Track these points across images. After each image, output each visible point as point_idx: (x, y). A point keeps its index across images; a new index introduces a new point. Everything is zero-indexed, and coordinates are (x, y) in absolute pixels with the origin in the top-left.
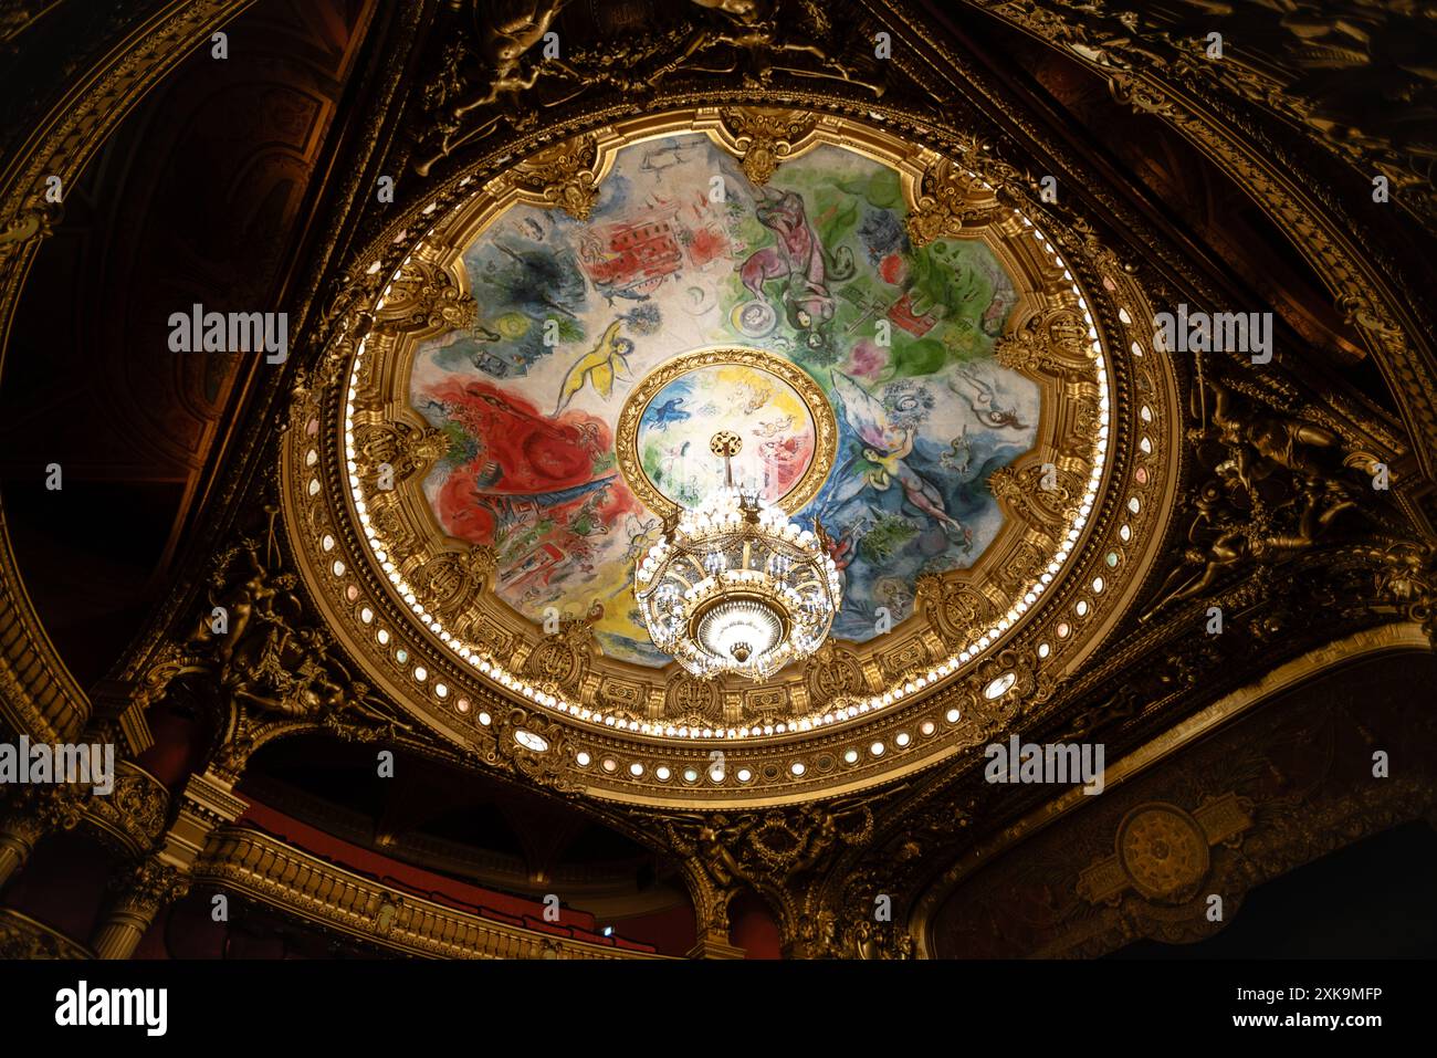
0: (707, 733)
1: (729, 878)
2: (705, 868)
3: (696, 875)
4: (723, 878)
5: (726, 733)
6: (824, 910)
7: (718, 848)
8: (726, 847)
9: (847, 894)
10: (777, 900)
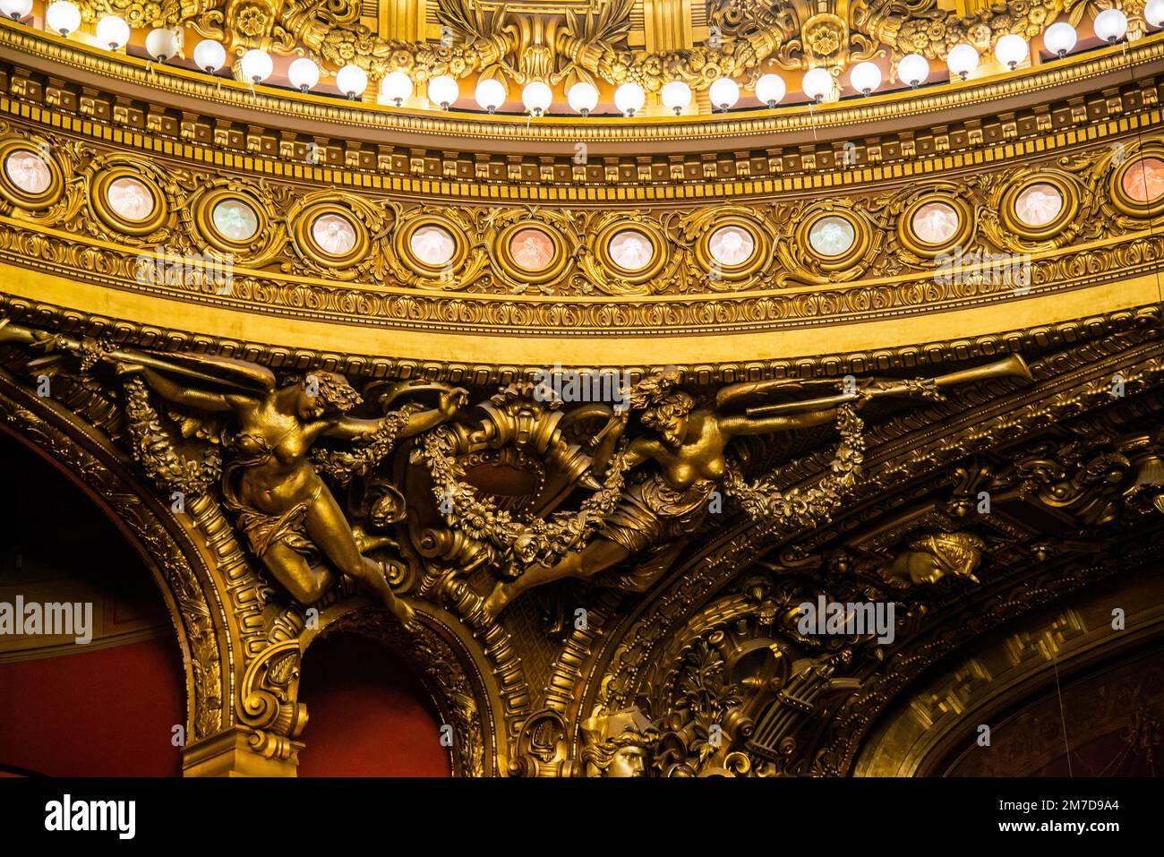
0: (304, 73)
1: (321, 577)
2: (241, 538)
3: (205, 556)
4: (307, 579)
5: (374, 82)
6: (614, 703)
7: (300, 478)
8: (326, 477)
9: (690, 662)
10: (461, 656)
